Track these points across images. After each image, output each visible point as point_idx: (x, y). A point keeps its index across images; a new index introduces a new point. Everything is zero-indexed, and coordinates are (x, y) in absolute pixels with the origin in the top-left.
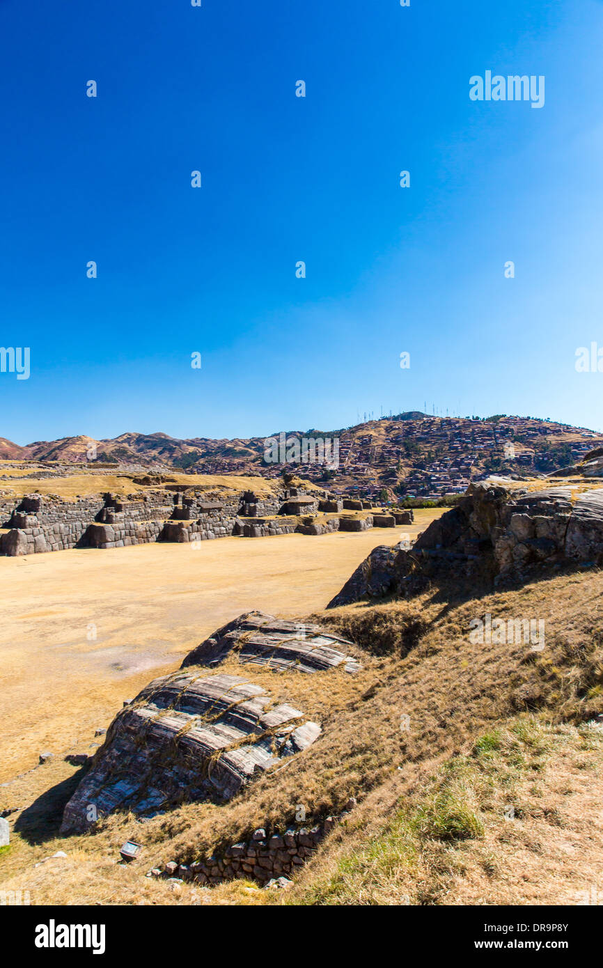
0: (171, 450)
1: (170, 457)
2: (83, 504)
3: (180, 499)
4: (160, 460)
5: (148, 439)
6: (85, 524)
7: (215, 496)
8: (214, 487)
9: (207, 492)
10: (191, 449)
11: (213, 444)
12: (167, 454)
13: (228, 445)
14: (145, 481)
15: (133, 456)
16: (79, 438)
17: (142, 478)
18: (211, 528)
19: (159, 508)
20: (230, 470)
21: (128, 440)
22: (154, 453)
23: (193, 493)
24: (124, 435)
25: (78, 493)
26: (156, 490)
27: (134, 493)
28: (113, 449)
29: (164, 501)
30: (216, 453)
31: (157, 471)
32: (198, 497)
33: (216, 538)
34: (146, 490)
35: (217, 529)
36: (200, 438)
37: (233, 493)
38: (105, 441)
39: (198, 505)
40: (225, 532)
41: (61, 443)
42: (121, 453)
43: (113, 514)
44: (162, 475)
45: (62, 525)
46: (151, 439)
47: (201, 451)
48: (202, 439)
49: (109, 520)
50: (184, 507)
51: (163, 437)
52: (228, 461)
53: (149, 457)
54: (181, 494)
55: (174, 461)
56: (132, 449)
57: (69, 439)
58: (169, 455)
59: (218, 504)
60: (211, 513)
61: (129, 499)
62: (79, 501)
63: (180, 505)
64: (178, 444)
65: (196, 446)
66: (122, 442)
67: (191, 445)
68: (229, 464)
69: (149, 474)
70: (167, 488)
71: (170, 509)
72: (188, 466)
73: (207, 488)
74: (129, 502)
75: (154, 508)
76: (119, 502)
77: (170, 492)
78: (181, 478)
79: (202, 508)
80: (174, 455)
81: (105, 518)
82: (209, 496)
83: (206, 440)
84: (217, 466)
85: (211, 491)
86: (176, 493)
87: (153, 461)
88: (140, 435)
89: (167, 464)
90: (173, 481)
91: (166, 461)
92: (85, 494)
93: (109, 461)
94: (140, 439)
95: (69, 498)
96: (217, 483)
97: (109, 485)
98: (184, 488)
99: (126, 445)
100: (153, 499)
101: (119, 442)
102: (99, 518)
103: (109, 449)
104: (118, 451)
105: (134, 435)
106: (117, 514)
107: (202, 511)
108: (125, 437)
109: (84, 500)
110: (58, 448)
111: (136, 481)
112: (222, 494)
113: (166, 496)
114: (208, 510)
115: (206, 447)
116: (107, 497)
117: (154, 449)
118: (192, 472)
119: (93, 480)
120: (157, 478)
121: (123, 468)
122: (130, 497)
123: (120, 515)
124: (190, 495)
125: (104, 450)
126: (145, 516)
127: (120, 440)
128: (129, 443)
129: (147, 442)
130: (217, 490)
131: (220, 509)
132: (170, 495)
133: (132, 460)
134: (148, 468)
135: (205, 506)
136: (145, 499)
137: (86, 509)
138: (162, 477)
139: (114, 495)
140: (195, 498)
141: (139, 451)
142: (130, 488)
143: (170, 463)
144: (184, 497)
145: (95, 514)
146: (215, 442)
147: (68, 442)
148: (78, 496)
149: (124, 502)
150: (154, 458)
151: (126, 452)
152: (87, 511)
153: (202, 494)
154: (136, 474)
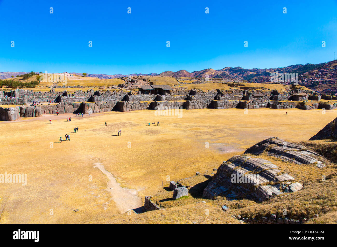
0: (243, 74)
1: (243, 76)
2: (210, 93)
3: (246, 92)
4: (238, 77)
5: (234, 69)
6: (210, 100)
7: (260, 91)
8: (260, 88)
9: (257, 90)
10: (251, 73)
11: (260, 71)
12: (241, 75)
13: (267, 71)
14: (232, 85)
15: (228, 76)
16: (209, 69)
17: (231, 84)
18: (258, 104)
19: (237, 96)
20: (267, 82)
21: (226, 70)
22: (236, 74)
23: (251, 90)
24: (225, 68)
25: (208, 89)
26: (237, 89)
27: (228, 90)
28: (221, 73)
29: (239, 93)
30: (261, 75)
31: (237, 82)
32: (253, 92)
33: (259, 108)
34: (233, 89)
35: (260, 105)
36: (255, 68)
37: (267, 90)
38: (218, 70)
39: (253, 95)
40: (263, 106)
41: (203, 71)
42: (224, 75)
43: (220, 97)
44: (239, 83)
45: (203, 100)
46: (235, 69)
47: (255, 74)
48: (256, 69)
49: (219, 99)
50: (247, 95)
51: (240, 68)
52: (266, 78)
53: (234, 76)
54: (246, 90)
55: (244, 78)
56: (228, 73)
57: (206, 70)
58: (242, 76)
59: (261, 95)
60: (258, 98)
61: (226, 92)
62: (209, 92)
63: (245, 95)
64: (246, 71)
65: (253, 72)
66: (224, 71)
67: (251, 71)
68: (267, 79)
69: (234, 82)
70: (241, 88)
71: (241, 96)
72: (249, 80)
73: (257, 88)
74: (226, 93)
75: (235, 96)
76: (223, 93)
77: (242, 89)
78: (247, 84)
79: (254, 96)
80: (244, 75)
81: (217, 98)
82: (258, 92)
83: (257, 69)
84: (262, 80)
85: (259, 90)
86: (244, 90)
87: (236, 78)
88: (231, 68)
89: (241, 79)
90: (243, 85)
91: (241, 78)
92: (211, 90)
93: (219, 78)
94: (231, 69)
95: (205, 91)
96: (261, 87)
97: (219, 86)
98: (247, 88)
99: (226, 72)
100: (235, 92)
101: (223, 71)
102: (215, 98)
103: (219, 73)
104: (222, 74)
105: (229, 68)
106: (222, 97)
107: (254, 97)
108: (225, 69)
109: (210, 92)
110: (202, 73)
111: (229, 85)
112: (263, 91)
113: (240, 91)
114: (257, 97)
115: (257, 72)
116: (218, 91)
117: (236, 73)
118: (251, 82)
119: (214, 85)
120: (237, 84)
121: (224, 80)
122: (226, 91)
123: (223, 97)
124: (250, 91)
125: (218, 74)
126: (232, 98)
127: (223, 70)
128: (227, 71)
129: (234, 70)
130: (261, 89)
131: (262, 97)
132: (242, 91)
133: (228, 77)
134: (234, 80)
135: (256, 95)
136: (232, 92)
137: (211, 95)
138: (239, 84)
139: (221, 90)
140: (252, 92)
141: (230, 74)
142: (227, 88)
143: (242, 79)
144: (247, 92)
145: (214, 97)
146: (261, 70)
147: (205, 71)
148: (208, 90)
149: (224, 93)
150: (236, 77)
151: (226, 74)
152: (211, 96)
153: (255, 91)
154: (229, 83)
